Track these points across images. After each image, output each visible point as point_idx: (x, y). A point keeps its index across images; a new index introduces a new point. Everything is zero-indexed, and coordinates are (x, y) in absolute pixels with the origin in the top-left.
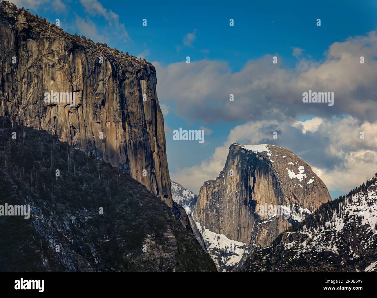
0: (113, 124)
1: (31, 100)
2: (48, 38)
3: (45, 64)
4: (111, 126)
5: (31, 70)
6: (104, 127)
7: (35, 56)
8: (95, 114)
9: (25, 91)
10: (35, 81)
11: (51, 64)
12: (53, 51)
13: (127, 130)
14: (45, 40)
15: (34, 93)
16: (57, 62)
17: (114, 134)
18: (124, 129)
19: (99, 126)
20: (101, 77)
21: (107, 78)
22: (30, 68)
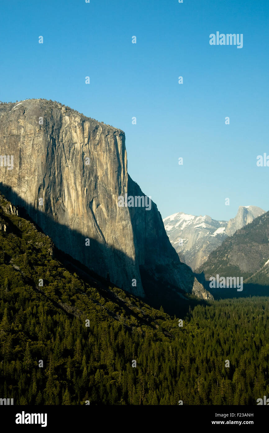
0: (102, 153)
1: (67, 140)
2: (74, 116)
3: (72, 126)
4: (101, 153)
5: (67, 129)
6: (98, 153)
7: (68, 123)
8: (94, 148)
9: (64, 137)
10: (68, 133)
11: (74, 126)
12: (75, 121)
13: (108, 155)
14: (72, 117)
15: (68, 138)
16: (77, 125)
17: (102, 157)
18: (107, 155)
19: (96, 153)
20: (98, 133)
21: (100, 134)
22: (66, 128)
